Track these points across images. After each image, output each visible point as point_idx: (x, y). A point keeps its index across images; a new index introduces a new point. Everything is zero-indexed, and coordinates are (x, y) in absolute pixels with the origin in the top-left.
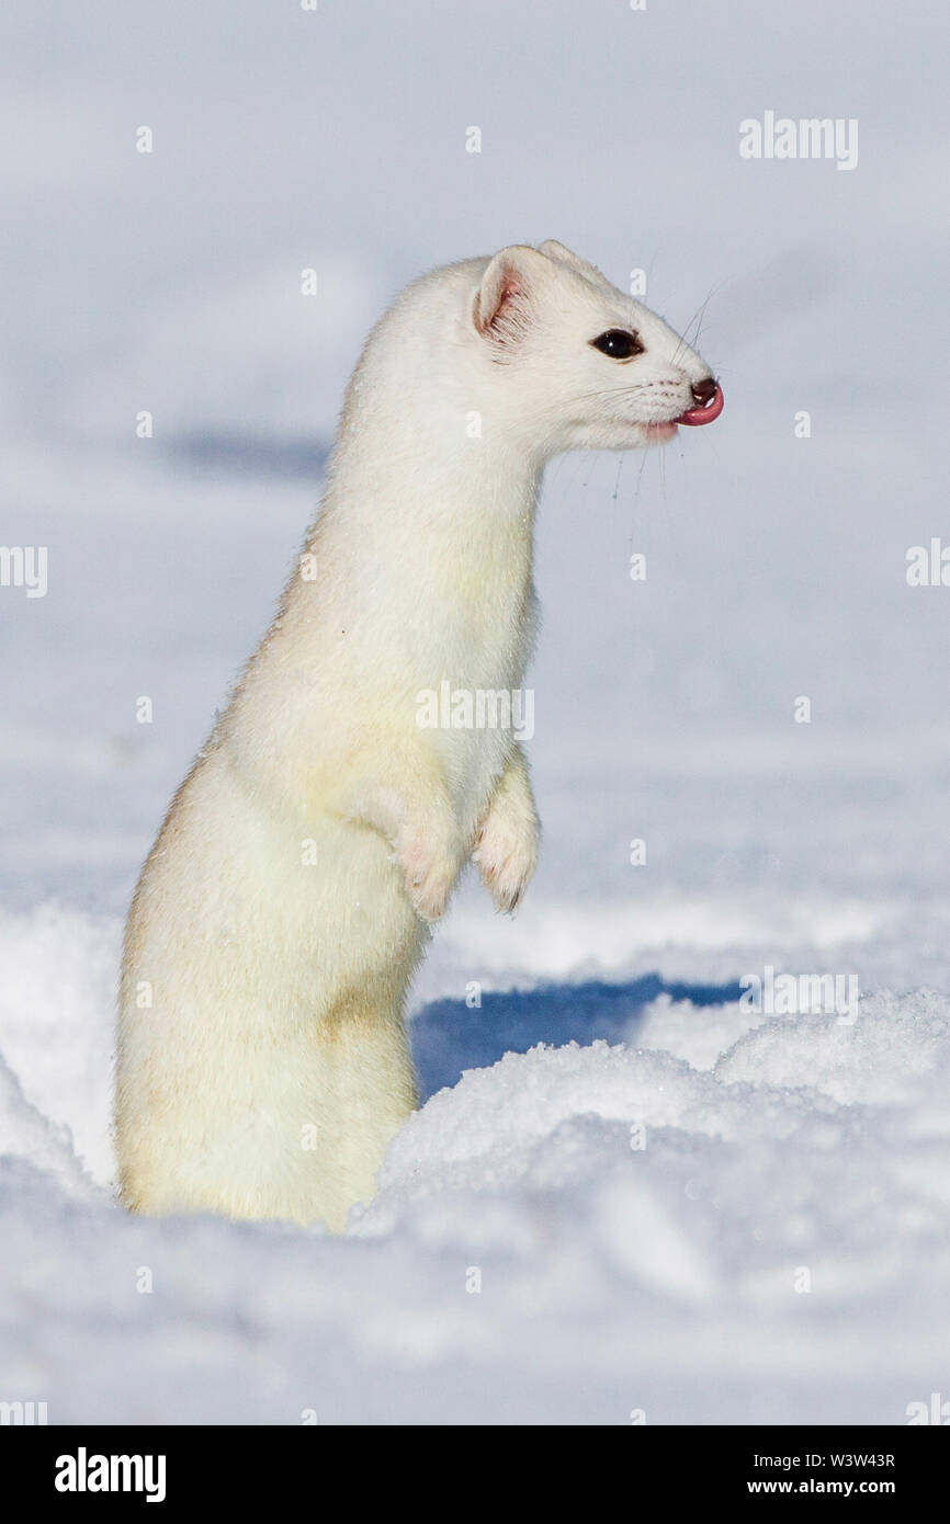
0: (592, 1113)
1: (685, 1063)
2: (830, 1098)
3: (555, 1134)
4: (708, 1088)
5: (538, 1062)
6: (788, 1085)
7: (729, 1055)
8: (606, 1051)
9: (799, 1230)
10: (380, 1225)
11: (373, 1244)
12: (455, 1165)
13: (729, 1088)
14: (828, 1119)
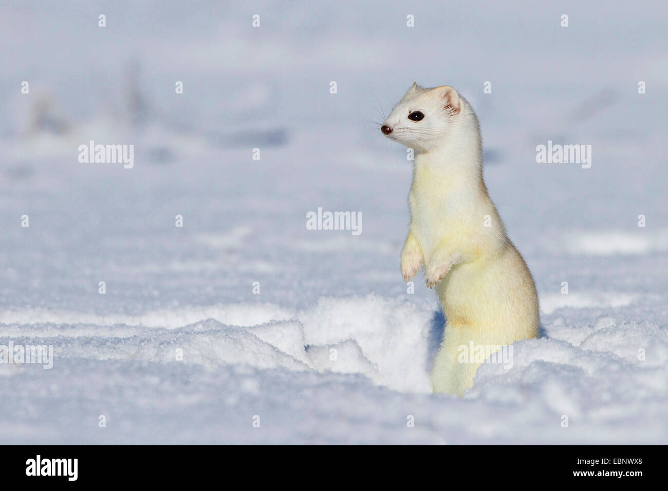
0: (541, 360)
1: (571, 344)
2: (616, 355)
3: (530, 366)
4: (578, 352)
5: (524, 343)
6: (603, 351)
7: (585, 342)
8: (546, 340)
9: (606, 397)
10: (474, 395)
11: (473, 401)
12: (498, 376)
13: (584, 352)
14: (615, 361)
